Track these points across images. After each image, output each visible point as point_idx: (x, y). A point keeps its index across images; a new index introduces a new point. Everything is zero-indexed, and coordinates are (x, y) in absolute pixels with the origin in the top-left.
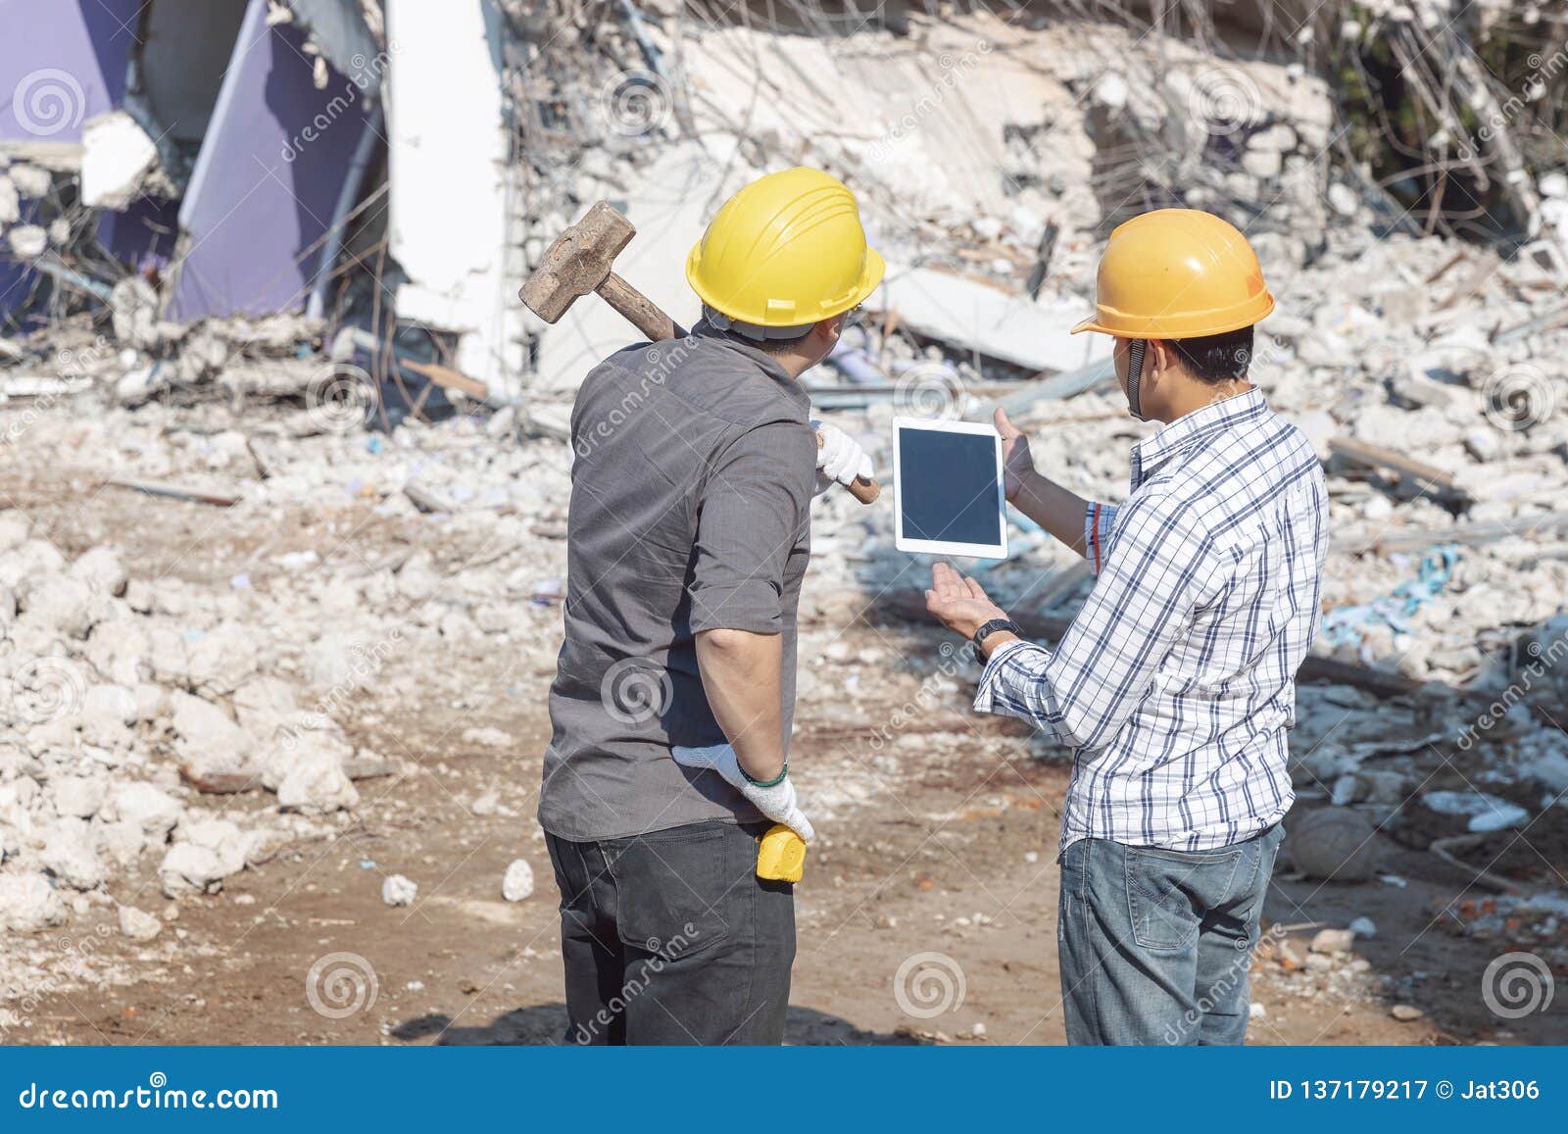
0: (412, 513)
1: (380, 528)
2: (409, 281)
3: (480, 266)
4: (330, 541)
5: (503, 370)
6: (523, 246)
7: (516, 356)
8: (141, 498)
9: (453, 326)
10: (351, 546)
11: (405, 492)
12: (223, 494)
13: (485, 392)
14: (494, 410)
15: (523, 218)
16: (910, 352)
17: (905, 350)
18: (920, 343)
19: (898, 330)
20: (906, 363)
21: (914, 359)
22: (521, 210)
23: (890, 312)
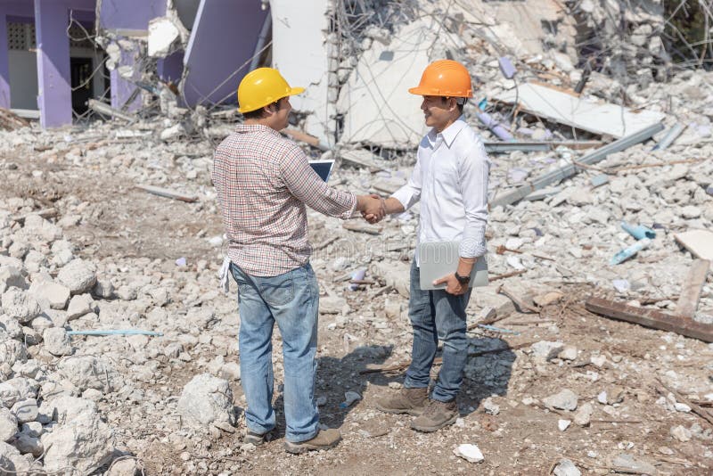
3: (316, 82)
5: (327, 131)
6: (335, 72)
7: (332, 125)
8: (150, 196)
9: (303, 111)
12: (189, 196)
13: (318, 142)
14: (323, 152)
15: (336, 59)
16: (526, 124)
17: (524, 124)
18: (532, 120)
19: (520, 114)
20: (524, 130)
21: (528, 127)
22: (335, 54)
23: (518, 105)
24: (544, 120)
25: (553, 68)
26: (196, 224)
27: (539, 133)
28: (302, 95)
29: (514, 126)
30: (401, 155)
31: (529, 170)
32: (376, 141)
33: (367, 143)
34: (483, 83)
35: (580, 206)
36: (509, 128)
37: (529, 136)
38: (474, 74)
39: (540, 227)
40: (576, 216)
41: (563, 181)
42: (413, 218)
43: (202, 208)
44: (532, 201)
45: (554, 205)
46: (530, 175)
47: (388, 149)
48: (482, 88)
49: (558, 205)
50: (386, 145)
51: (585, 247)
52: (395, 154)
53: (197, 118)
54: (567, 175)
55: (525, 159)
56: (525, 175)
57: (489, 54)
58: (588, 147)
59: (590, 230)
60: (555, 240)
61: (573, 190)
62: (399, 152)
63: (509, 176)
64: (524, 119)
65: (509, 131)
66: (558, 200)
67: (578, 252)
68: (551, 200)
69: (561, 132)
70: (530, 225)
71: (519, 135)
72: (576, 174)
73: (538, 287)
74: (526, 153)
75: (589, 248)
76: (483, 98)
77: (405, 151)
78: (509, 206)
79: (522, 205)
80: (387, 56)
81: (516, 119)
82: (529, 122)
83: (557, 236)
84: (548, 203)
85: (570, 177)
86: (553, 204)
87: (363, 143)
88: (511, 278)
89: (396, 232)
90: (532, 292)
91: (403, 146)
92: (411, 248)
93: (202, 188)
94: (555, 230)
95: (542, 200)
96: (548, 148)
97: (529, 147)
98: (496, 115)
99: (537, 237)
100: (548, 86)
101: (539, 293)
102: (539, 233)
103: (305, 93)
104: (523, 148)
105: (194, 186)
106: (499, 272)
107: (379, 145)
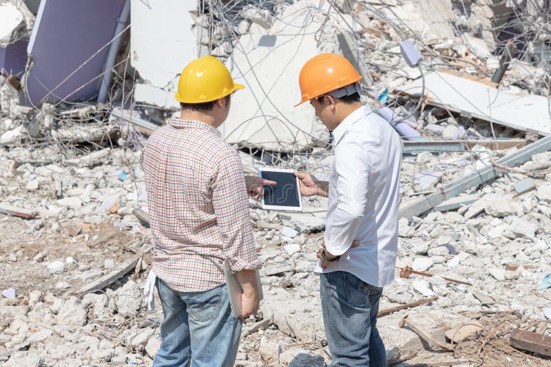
0: (137, 228)
1: (116, 241)
2: (142, 82)
4: (84, 250)
9: (168, 107)
10: (97, 254)
11: (134, 212)
15: (207, 45)
16: (436, 120)
17: (432, 119)
18: (442, 115)
19: (428, 107)
20: (433, 126)
21: (438, 123)
22: (206, 40)
23: (425, 97)
24: (456, 115)
25: (467, 54)
26: (33, 246)
27: (452, 131)
28: (167, 89)
29: (421, 122)
30: (286, 160)
31: (439, 174)
32: (256, 142)
33: (245, 145)
34: (384, 72)
35: (501, 217)
36: (415, 125)
37: (439, 134)
38: (373, 61)
39: (453, 243)
40: (496, 229)
41: (480, 187)
42: (299, 234)
43: (42, 226)
44: (443, 212)
45: (471, 215)
46: (440, 181)
47: (271, 152)
48: (382, 78)
49: (475, 216)
50: (268, 147)
51: (508, 267)
52: (279, 158)
53: (43, 118)
54: (484, 180)
55: (434, 160)
56: (435, 180)
57: (391, 39)
58: (508, 146)
59: (514, 247)
60: (472, 259)
61: (492, 198)
62: (284, 155)
63: (416, 182)
64: (432, 114)
65: (415, 128)
66: (474, 210)
67: (500, 273)
68: (467, 210)
69: (477, 130)
70: (441, 240)
71: (427, 133)
72: (497, 178)
73: (451, 319)
74: (436, 154)
75: (514, 269)
76: (383, 90)
77: (291, 154)
78: (415, 219)
79: (431, 216)
80: (268, 41)
81: (423, 114)
82: (439, 118)
83: (475, 254)
84: (463, 214)
85: (489, 182)
86: (469, 214)
87: (240, 145)
88: (417, 308)
89: (279, 252)
90: (443, 324)
91: (288, 148)
92: (295, 272)
93: (44, 201)
94: (471, 246)
95: (456, 210)
96: (463, 148)
97: (440, 147)
98: (398, 110)
99: (449, 256)
100: (462, 75)
101: (453, 326)
102: (452, 251)
103: (170, 86)
104: (433, 148)
105: (34, 199)
106: (403, 301)
107: (259, 147)
